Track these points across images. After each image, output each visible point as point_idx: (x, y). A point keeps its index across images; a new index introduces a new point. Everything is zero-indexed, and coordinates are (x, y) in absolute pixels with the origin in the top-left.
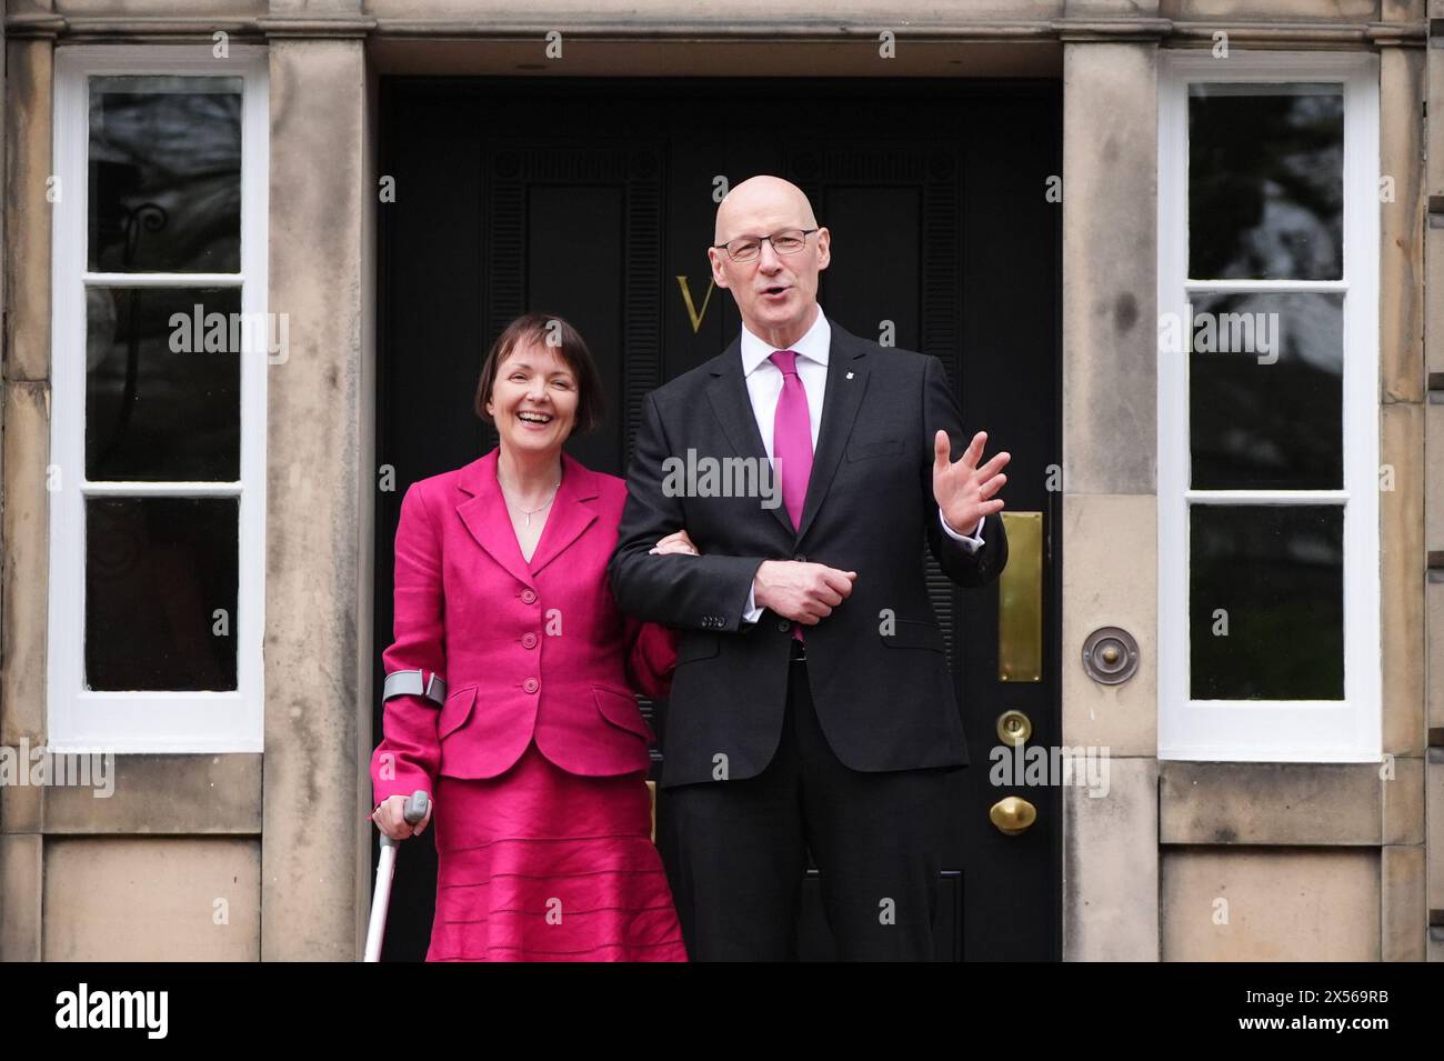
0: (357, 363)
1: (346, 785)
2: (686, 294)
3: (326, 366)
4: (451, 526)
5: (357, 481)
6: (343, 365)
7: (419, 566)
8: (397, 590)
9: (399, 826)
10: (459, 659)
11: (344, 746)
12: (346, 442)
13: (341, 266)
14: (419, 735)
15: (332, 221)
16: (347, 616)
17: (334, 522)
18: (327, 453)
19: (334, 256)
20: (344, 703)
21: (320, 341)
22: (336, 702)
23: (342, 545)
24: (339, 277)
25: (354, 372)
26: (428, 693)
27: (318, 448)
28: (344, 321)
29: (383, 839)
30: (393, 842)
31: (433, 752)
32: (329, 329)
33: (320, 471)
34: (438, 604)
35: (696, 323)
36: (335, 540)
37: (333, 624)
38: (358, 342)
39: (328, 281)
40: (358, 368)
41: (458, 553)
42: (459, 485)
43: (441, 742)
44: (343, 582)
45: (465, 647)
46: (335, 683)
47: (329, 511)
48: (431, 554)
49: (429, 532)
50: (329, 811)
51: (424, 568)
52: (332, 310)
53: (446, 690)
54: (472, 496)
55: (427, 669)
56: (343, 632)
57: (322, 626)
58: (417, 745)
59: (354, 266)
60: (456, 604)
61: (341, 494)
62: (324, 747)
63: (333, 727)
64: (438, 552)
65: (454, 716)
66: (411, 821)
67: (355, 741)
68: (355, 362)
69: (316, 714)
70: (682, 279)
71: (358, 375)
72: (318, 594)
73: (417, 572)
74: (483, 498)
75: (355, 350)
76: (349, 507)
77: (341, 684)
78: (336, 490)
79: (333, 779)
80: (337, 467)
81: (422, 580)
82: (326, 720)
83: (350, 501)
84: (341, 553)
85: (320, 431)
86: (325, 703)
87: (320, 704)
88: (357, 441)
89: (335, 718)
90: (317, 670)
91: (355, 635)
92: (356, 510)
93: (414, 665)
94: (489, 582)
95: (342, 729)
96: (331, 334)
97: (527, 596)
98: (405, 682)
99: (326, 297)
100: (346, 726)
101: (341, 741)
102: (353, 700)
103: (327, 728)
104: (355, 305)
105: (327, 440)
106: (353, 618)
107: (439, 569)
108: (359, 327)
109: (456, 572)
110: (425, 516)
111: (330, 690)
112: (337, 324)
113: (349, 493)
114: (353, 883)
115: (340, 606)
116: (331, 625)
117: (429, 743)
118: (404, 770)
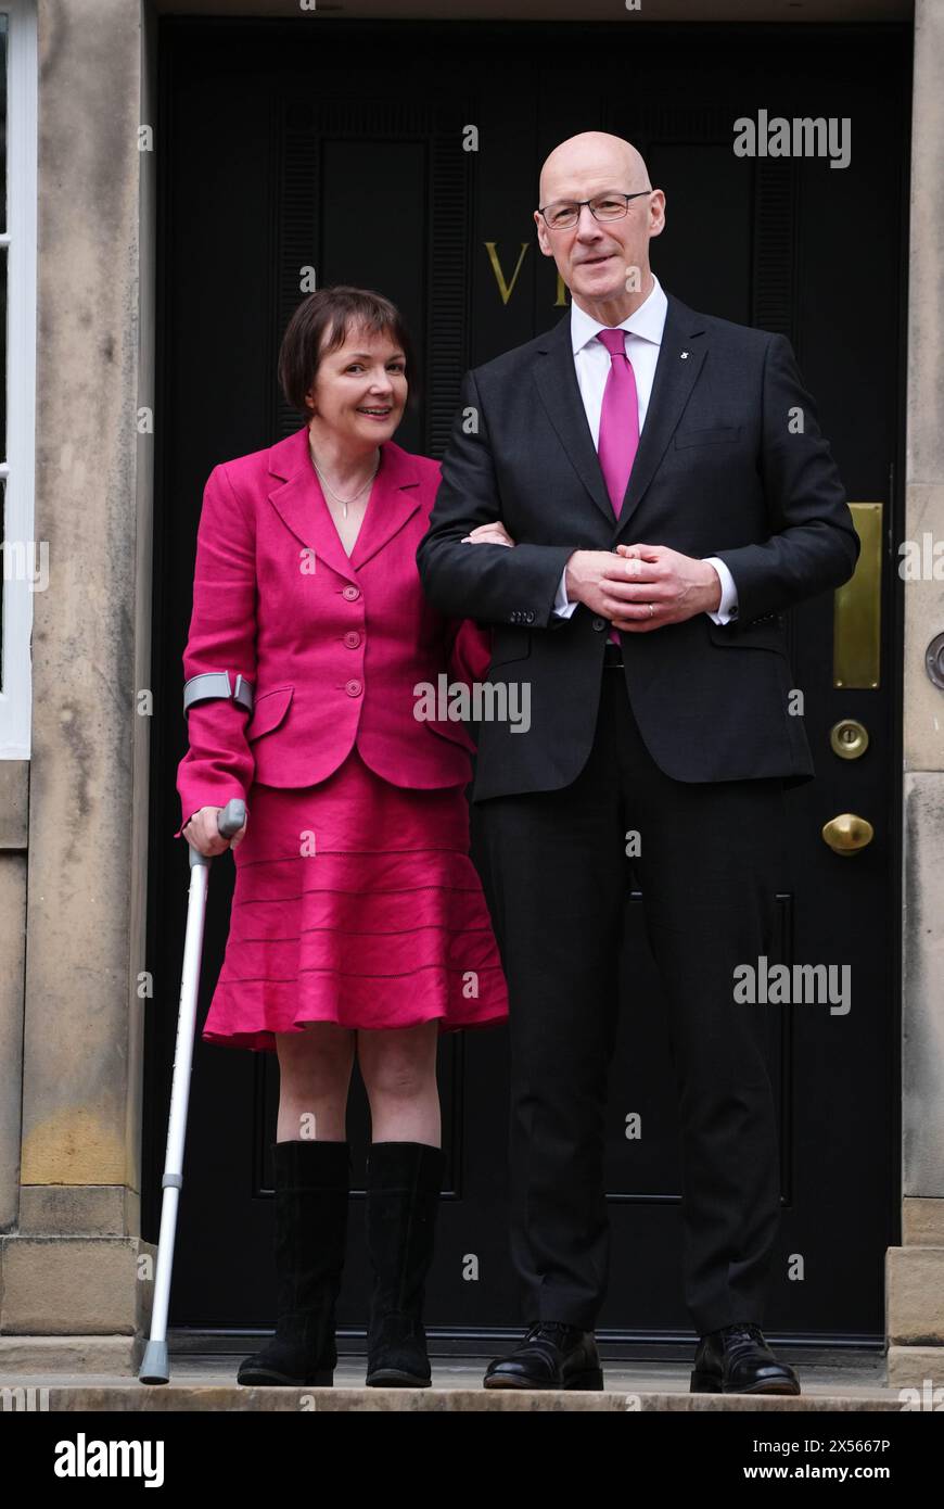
0: (135, 334)
1: (120, 796)
2: (495, 262)
3: (100, 338)
4: (264, 513)
5: (134, 464)
6: (119, 336)
7: (233, 559)
8: (197, 584)
9: (212, 841)
10: (273, 657)
11: (119, 752)
12: (123, 422)
13: (117, 226)
14: (231, 742)
15: (108, 177)
16: (124, 612)
17: (110, 509)
18: (102, 433)
19: (110, 216)
20: (119, 707)
21: (94, 310)
22: (111, 706)
23: (118, 534)
24: (116, 239)
25: (132, 345)
26: (237, 695)
27: (92, 427)
28: (121, 288)
29: (194, 857)
30: (204, 861)
31: (247, 759)
32: (104, 296)
33: (95, 453)
34: (251, 600)
35: (506, 294)
36: (110, 529)
37: (108, 620)
38: (136, 312)
39: (104, 244)
40: (136, 341)
41: (274, 546)
42: (270, 470)
43: (252, 744)
44: (119, 576)
45: (279, 646)
46: (109, 684)
47: (104, 498)
48: (244, 546)
49: (240, 522)
50: (101, 829)
51: (239, 562)
52: (108, 277)
54: (285, 481)
55: (234, 669)
56: (119, 629)
57: (95, 623)
58: (227, 752)
59: (132, 228)
61: (117, 479)
62: (97, 754)
63: (108, 733)
64: (252, 543)
65: (268, 721)
66: (225, 833)
67: (131, 747)
68: (133, 333)
69: (89, 719)
70: (490, 246)
71: (136, 348)
72: (91, 588)
73: (232, 566)
74: (297, 483)
75: (133, 320)
76: (126, 492)
77: (116, 685)
78: (112, 474)
79: (107, 789)
80: (113, 448)
81: (234, 573)
82: (100, 725)
83: (127, 486)
84: (118, 543)
85: (94, 409)
86: (100, 707)
87: (93, 707)
89: (110, 721)
90: (90, 670)
91: (132, 632)
92: (134, 496)
93: (220, 668)
95: (117, 735)
96: (107, 301)
97: (350, 593)
98: (209, 685)
99: (102, 262)
100: (122, 732)
101: (116, 748)
102: (129, 703)
103: (101, 734)
104: (134, 271)
105: (102, 420)
106: (130, 614)
107: (252, 560)
108: (137, 294)
110: (234, 504)
111: (105, 694)
112: (113, 291)
113: (126, 476)
114: (128, 903)
115: (115, 601)
116: (105, 621)
117: (241, 750)
118: (214, 780)
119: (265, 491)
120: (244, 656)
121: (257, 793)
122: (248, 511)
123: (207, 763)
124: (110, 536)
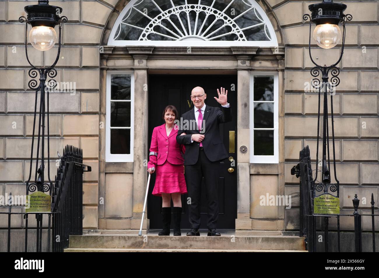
2: (189, 103)
3: (142, 112)
4: (158, 132)
6: (144, 112)
7: (155, 138)
8: (152, 141)
9: (151, 172)
10: (159, 150)
12: (144, 122)
13: (144, 99)
14: (154, 160)
16: (144, 144)
17: (143, 132)
18: (142, 123)
19: (143, 98)
21: (141, 109)
22: (143, 155)
23: (144, 135)
26: (155, 155)
27: (141, 122)
28: (144, 106)
29: (149, 173)
30: (150, 174)
31: (156, 162)
32: (142, 107)
33: (141, 126)
34: (157, 142)
35: (190, 106)
38: (146, 109)
39: (142, 101)
41: (159, 136)
43: (157, 160)
44: (144, 140)
45: (160, 148)
46: (143, 153)
50: (142, 170)
52: (143, 105)
53: (157, 153)
54: (161, 129)
55: (155, 151)
60: (159, 142)
62: (141, 161)
64: (157, 136)
65: (158, 157)
66: (152, 171)
68: (146, 111)
69: (140, 157)
70: (188, 101)
71: (146, 113)
72: (141, 142)
74: (163, 129)
76: (145, 130)
78: (143, 128)
79: (142, 165)
80: (143, 125)
81: (155, 140)
85: (141, 120)
87: (141, 155)
88: (146, 122)
89: (143, 157)
90: (140, 151)
93: (153, 151)
94: (162, 139)
96: (142, 108)
97: (167, 141)
98: (152, 153)
99: (142, 103)
100: (144, 159)
102: (145, 155)
103: (142, 159)
104: (146, 104)
105: (142, 122)
107: (157, 138)
108: (146, 107)
109: (159, 138)
113: (145, 128)
114: (145, 179)
115: (144, 143)
116: (142, 145)
117: (156, 161)
118: (151, 164)
119: (159, 130)
120: (156, 150)
121: (157, 166)
122: (157, 133)
123: (151, 162)
124: (143, 136)
